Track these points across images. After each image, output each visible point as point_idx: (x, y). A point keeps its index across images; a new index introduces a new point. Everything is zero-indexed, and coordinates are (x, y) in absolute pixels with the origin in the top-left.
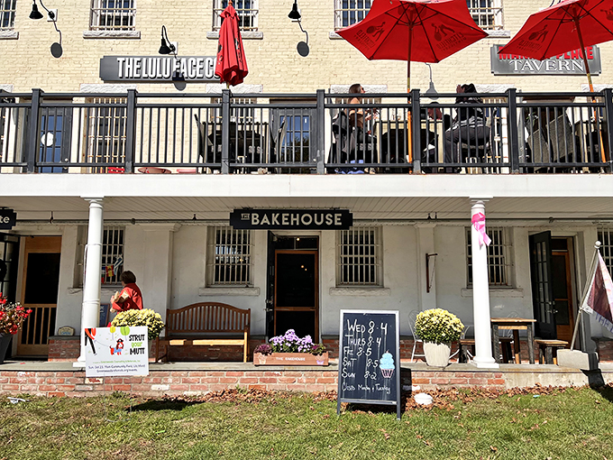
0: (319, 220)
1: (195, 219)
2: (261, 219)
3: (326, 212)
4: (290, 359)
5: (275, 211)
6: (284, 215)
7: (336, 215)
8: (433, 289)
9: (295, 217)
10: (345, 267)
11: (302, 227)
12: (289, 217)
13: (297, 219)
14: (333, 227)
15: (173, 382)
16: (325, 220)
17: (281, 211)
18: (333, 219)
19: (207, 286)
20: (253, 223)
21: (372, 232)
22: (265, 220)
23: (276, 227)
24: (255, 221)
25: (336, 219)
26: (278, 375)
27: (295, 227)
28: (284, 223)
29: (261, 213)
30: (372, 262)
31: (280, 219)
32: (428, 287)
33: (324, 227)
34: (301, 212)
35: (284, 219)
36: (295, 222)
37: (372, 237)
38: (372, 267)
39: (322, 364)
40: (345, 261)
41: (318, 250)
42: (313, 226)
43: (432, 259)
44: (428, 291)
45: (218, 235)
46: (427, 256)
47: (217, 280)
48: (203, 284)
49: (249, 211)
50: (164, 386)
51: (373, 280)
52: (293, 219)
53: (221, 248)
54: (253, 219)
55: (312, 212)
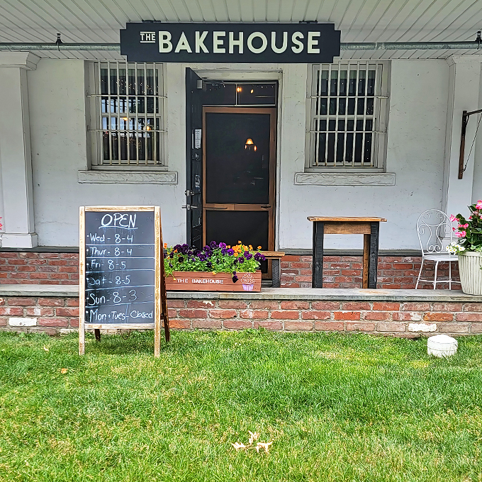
0: (279, 45)
1: (59, 42)
2: (175, 42)
3: (292, 28)
4: (199, 281)
5: (202, 27)
6: (216, 34)
7: (311, 34)
8: (468, 173)
9: (236, 38)
10: (323, 136)
11: (248, 57)
12: (226, 39)
13: (240, 43)
14: (304, 57)
15: (43, 314)
16: (290, 44)
17: (211, 27)
18: (305, 41)
19: (91, 168)
20: (162, 50)
21: (372, 73)
22: (183, 44)
23: (201, 58)
24: (165, 46)
25: (311, 42)
26: (209, 306)
27: (236, 58)
28: (216, 50)
29: (177, 29)
30: (369, 127)
31: (208, 42)
32: (461, 171)
33: (289, 57)
34: (247, 28)
35: (216, 42)
36: (236, 47)
37: (372, 82)
38: (369, 136)
39: (251, 288)
40: (323, 128)
41: (276, 107)
42: (269, 57)
43: (472, 120)
44: (460, 177)
45: (104, 79)
46: (465, 115)
47: (106, 157)
48: (84, 164)
49: (155, 26)
50: (29, 319)
51: (367, 159)
52: (232, 43)
53: (110, 102)
54: (162, 42)
55: (266, 28)
